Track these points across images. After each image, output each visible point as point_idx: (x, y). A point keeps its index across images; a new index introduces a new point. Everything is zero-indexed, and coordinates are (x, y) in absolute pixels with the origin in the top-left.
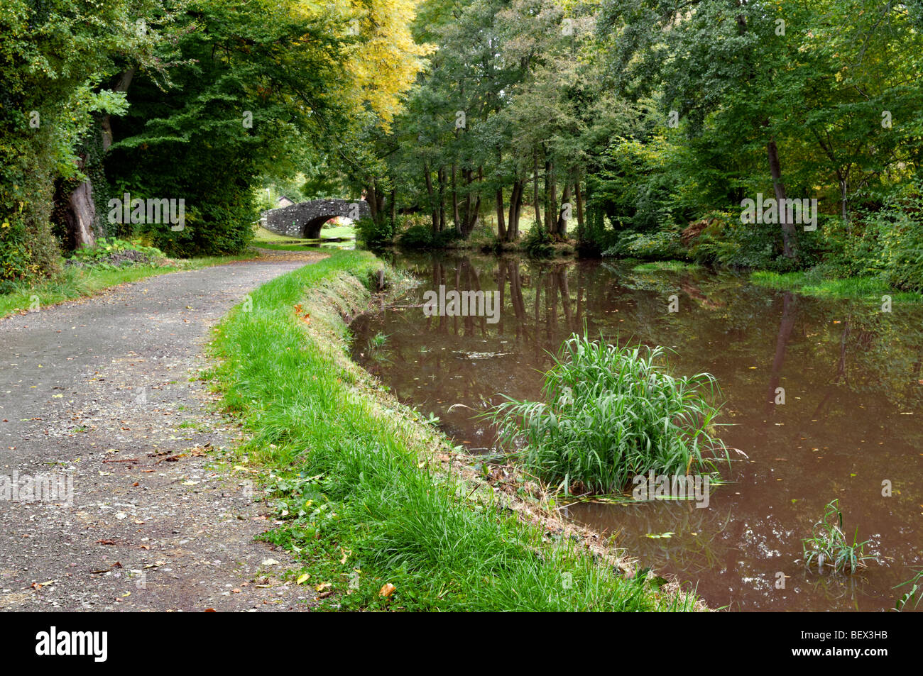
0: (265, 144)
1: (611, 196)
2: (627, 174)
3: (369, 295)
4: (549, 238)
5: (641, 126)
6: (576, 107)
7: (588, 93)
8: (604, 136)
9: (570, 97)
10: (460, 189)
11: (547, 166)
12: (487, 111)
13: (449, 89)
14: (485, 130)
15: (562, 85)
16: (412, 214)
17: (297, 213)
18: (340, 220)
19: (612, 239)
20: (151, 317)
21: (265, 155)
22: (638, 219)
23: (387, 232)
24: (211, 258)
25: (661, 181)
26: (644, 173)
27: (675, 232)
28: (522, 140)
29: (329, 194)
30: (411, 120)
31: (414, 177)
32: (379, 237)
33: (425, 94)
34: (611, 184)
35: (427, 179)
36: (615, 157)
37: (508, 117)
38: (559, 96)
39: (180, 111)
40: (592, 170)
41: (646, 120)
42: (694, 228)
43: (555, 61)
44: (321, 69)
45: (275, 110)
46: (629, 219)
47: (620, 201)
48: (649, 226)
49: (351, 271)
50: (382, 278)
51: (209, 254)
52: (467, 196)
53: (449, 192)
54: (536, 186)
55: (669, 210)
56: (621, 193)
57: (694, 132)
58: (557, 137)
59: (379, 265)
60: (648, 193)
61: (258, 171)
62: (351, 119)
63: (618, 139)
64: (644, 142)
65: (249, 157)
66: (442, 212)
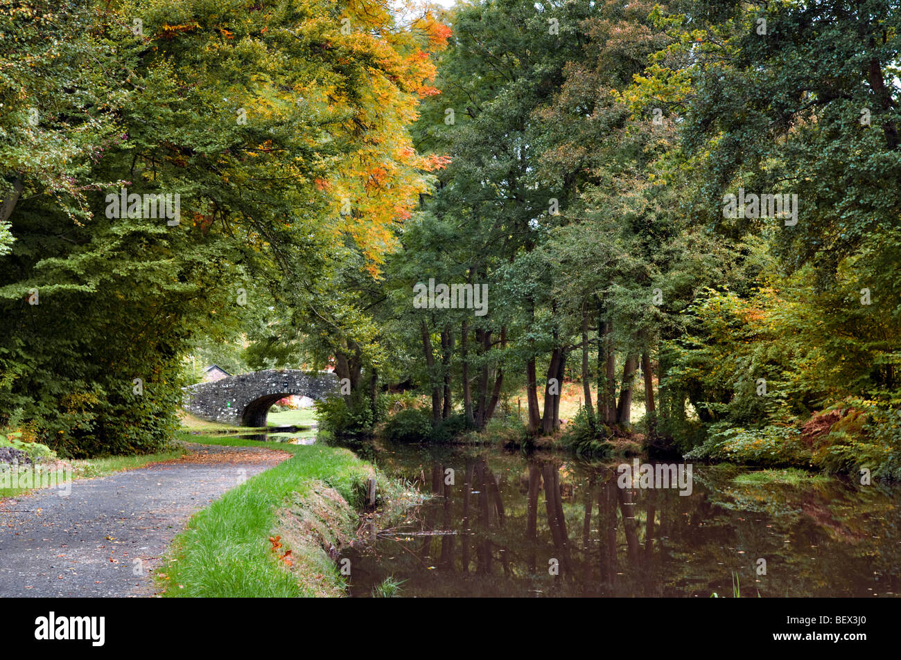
0: (202, 294)
1: (696, 372)
2: (720, 341)
3: (357, 517)
4: (605, 432)
5: (739, 273)
6: (645, 244)
7: (662, 225)
8: (686, 286)
9: (636, 231)
10: (474, 359)
11: (602, 329)
12: (515, 249)
13: (459, 216)
14: (512, 275)
15: (625, 213)
16: (401, 392)
17: (234, 390)
18: (295, 400)
19: (697, 434)
20: (60, 553)
21: (201, 311)
22: (737, 407)
23: (365, 418)
24: (121, 459)
25: (771, 353)
26: (746, 339)
27: (793, 426)
28: (567, 289)
29: (280, 364)
30: (405, 259)
31: (406, 341)
32: (354, 425)
33: (428, 224)
34: (698, 355)
35: (425, 342)
36: (702, 316)
37: (546, 258)
38: (620, 229)
39: (84, 248)
40: (669, 334)
41: (746, 265)
42: (820, 421)
43: (615, 180)
44: (287, 189)
45: (220, 246)
46: (724, 407)
47: (709, 380)
48: (754, 417)
49: (329, 480)
50: (373, 491)
51: (115, 452)
52: (484, 369)
53: (458, 364)
54: (585, 357)
55: (784, 394)
56: (711, 369)
57: (823, 285)
58: (617, 288)
59: (367, 471)
60: (751, 369)
61: (189, 331)
62: (327, 259)
63: (705, 290)
64: (743, 296)
65: (179, 312)
66: (447, 391)
